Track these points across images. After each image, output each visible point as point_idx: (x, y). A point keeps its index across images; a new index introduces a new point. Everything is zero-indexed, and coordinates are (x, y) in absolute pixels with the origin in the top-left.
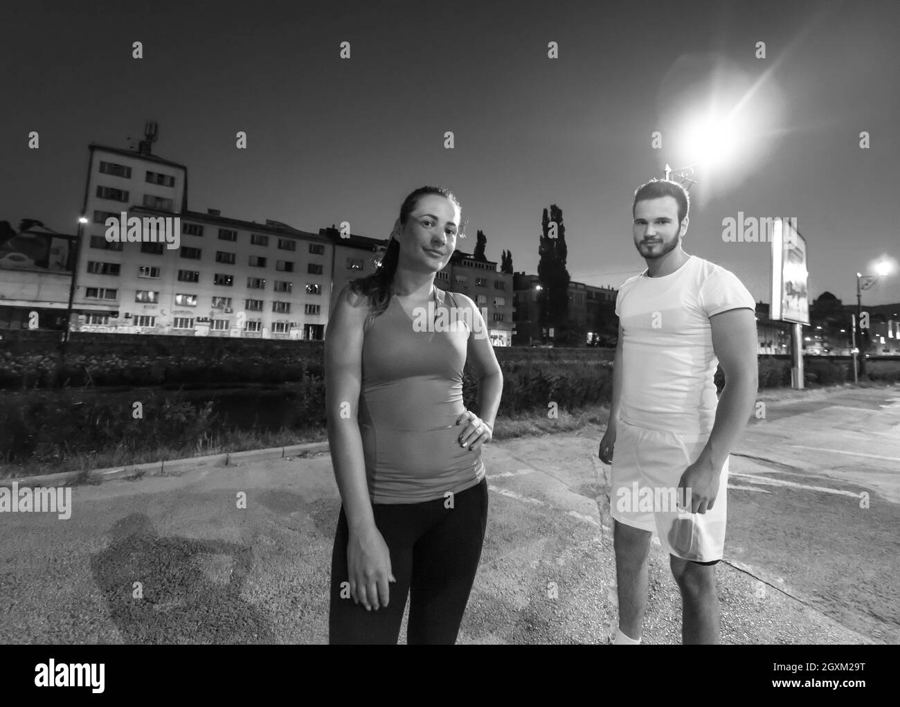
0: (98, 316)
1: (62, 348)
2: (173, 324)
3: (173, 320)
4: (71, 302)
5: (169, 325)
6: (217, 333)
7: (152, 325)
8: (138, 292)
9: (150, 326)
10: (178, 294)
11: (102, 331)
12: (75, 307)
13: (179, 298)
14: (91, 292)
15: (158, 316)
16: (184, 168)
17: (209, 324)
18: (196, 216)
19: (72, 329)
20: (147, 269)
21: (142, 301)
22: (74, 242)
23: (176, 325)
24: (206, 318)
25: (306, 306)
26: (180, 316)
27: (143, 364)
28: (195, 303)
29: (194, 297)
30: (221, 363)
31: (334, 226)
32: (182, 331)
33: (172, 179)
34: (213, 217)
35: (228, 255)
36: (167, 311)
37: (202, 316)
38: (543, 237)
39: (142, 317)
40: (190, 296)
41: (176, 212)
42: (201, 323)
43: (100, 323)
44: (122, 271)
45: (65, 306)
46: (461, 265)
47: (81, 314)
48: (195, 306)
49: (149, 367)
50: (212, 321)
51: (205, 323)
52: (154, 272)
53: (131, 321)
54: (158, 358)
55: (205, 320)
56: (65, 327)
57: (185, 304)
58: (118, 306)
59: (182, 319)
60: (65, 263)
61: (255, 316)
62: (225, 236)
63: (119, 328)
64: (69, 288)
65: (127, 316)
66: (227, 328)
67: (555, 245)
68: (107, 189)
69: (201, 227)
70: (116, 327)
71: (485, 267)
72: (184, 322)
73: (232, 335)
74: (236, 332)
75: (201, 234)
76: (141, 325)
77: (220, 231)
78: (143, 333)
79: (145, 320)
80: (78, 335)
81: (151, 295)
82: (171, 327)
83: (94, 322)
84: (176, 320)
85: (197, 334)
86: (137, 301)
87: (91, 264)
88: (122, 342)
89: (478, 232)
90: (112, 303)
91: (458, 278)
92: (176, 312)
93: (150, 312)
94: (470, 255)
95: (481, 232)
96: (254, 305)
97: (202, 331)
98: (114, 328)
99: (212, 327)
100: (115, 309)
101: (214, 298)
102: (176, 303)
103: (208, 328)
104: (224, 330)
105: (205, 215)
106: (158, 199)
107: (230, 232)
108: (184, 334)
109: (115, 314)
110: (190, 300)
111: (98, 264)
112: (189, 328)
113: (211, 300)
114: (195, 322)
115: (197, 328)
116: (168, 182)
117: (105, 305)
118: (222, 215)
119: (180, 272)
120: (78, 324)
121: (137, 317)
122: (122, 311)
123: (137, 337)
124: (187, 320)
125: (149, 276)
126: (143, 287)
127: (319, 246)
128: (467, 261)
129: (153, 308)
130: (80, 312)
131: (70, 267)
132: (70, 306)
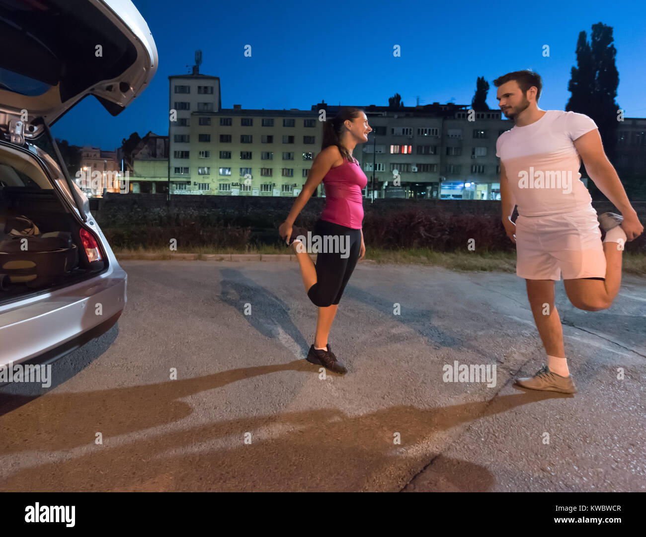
0: (182, 185)
1: (168, 204)
2: (219, 188)
3: (218, 186)
4: (169, 178)
5: (216, 189)
6: (244, 193)
7: (208, 189)
8: (199, 168)
9: (207, 190)
10: (220, 168)
11: (184, 194)
12: (171, 180)
13: (221, 170)
14: (177, 170)
15: (210, 183)
16: (218, 79)
17: (239, 187)
18: (227, 111)
19: (170, 193)
20: (203, 152)
21: (202, 174)
22: (167, 140)
23: (220, 189)
24: (237, 183)
25: (303, 170)
26: (222, 182)
27: (205, 213)
28: (230, 173)
29: (230, 169)
30: (248, 214)
31: (323, 101)
32: (224, 192)
33: (212, 88)
34: (237, 111)
35: (247, 136)
36: (215, 180)
37: (235, 182)
38: (577, 68)
39: (202, 184)
40: (227, 168)
41: (216, 111)
42: (234, 187)
43: (182, 189)
44: (190, 154)
45: (167, 180)
46: (454, 118)
47: (174, 184)
48: (230, 175)
49: (208, 215)
50: (241, 185)
51: (236, 187)
52: (207, 154)
53: (197, 187)
54: (213, 210)
55: (236, 185)
56: (168, 191)
57: (224, 174)
58: (190, 178)
59: (223, 184)
60: (163, 154)
61: (267, 180)
62: (246, 123)
63: (192, 191)
64: (167, 168)
65: (195, 184)
66: (250, 190)
67: (597, 75)
68: (179, 103)
69: (231, 119)
70: (190, 191)
71: (485, 116)
72: (224, 186)
73: (254, 194)
74: (256, 192)
75: (231, 124)
76: (202, 189)
77: (242, 120)
78: (204, 194)
79: (204, 186)
80: (173, 196)
81: (206, 169)
82: (218, 190)
83: (180, 189)
84: (220, 185)
85: (233, 194)
86: (199, 174)
87: (175, 152)
88: (194, 200)
89: (479, 78)
90: (186, 176)
91: (451, 132)
92: (220, 180)
93: (206, 181)
94: (466, 106)
95: (483, 78)
96: (267, 172)
97: (235, 192)
98: (189, 192)
99: (241, 189)
100: (188, 180)
101: (241, 169)
102: (220, 174)
103: (238, 190)
104: (248, 191)
105: (232, 110)
106: (206, 104)
107: (248, 120)
108: (225, 194)
109: (189, 183)
110: (227, 172)
111: (179, 152)
112: (228, 191)
113: (239, 170)
114: (231, 186)
115: (232, 190)
116: (209, 91)
117: (183, 178)
118: (243, 108)
119: (221, 152)
120: (173, 190)
121: (200, 184)
122: (192, 181)
123: (201, 196)
124: (226, 185)
125: (204, 158)
126: (202, 165)
127: (311, 120)
128: (462, 113)
129: (208, 178)
130: (173, 182)
131: (166, 155)
132: (169, 179)
